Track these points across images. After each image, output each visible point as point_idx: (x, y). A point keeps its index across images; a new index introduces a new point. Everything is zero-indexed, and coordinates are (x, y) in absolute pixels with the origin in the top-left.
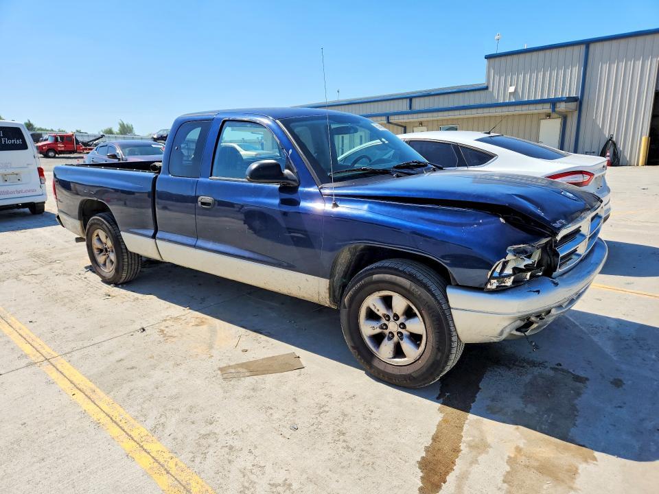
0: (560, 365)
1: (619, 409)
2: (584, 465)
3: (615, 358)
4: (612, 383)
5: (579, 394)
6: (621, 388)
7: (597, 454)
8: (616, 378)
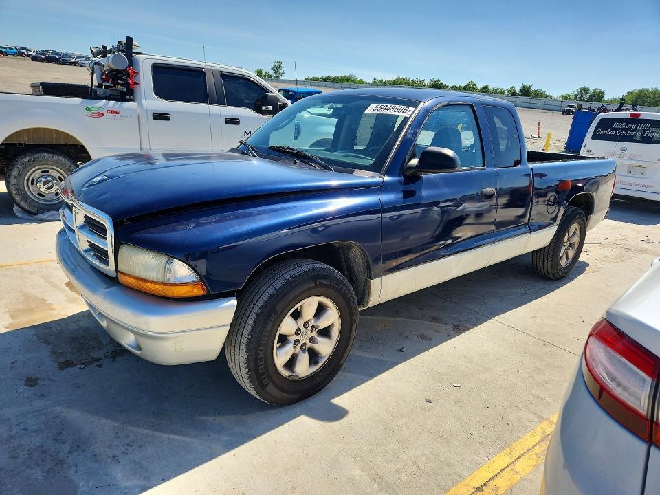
0: (97, 366)
1: (13, 361)
2: (10, 322)
3: (59, 409)
4: (38, 379)
5: (53, 352)
6: (25, 378)
7: (8, 330)
8: (37, 386)
